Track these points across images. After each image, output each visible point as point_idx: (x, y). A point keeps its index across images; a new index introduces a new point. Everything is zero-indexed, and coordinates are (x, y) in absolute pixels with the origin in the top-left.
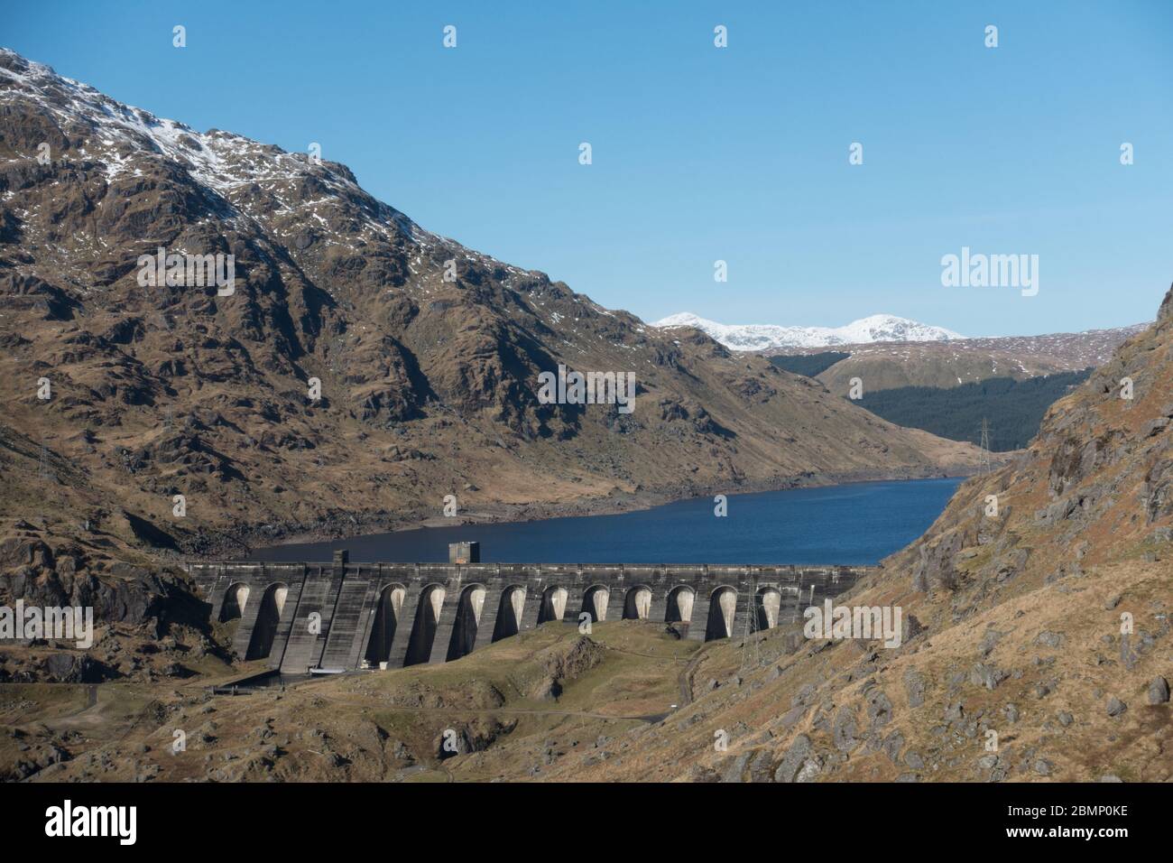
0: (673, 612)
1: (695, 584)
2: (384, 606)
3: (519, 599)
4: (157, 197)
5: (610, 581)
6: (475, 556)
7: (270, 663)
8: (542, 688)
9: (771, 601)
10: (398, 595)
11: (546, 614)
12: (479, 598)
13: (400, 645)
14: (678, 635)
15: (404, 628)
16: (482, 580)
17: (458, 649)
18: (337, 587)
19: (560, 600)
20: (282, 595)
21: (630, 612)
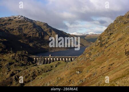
0: (66, 60)
1: (67, 58)
2: (44, 59)
3: (54, 59)
4: (32, 26)
5: (61, 58)
6: (51, 56)
7: (36, 64)
8: (55, 66)
9: (73, 59)
10: (46, 59)
11: (56, 60)
12: (51, 59)
13: (46, 62)
14: (66, 62)
15: (46, 61)
16: (52, 58)
17: (50, 63)
18: (41, 58)
19: (57, 59)
20: (37, 59)
21: (62, 60)
